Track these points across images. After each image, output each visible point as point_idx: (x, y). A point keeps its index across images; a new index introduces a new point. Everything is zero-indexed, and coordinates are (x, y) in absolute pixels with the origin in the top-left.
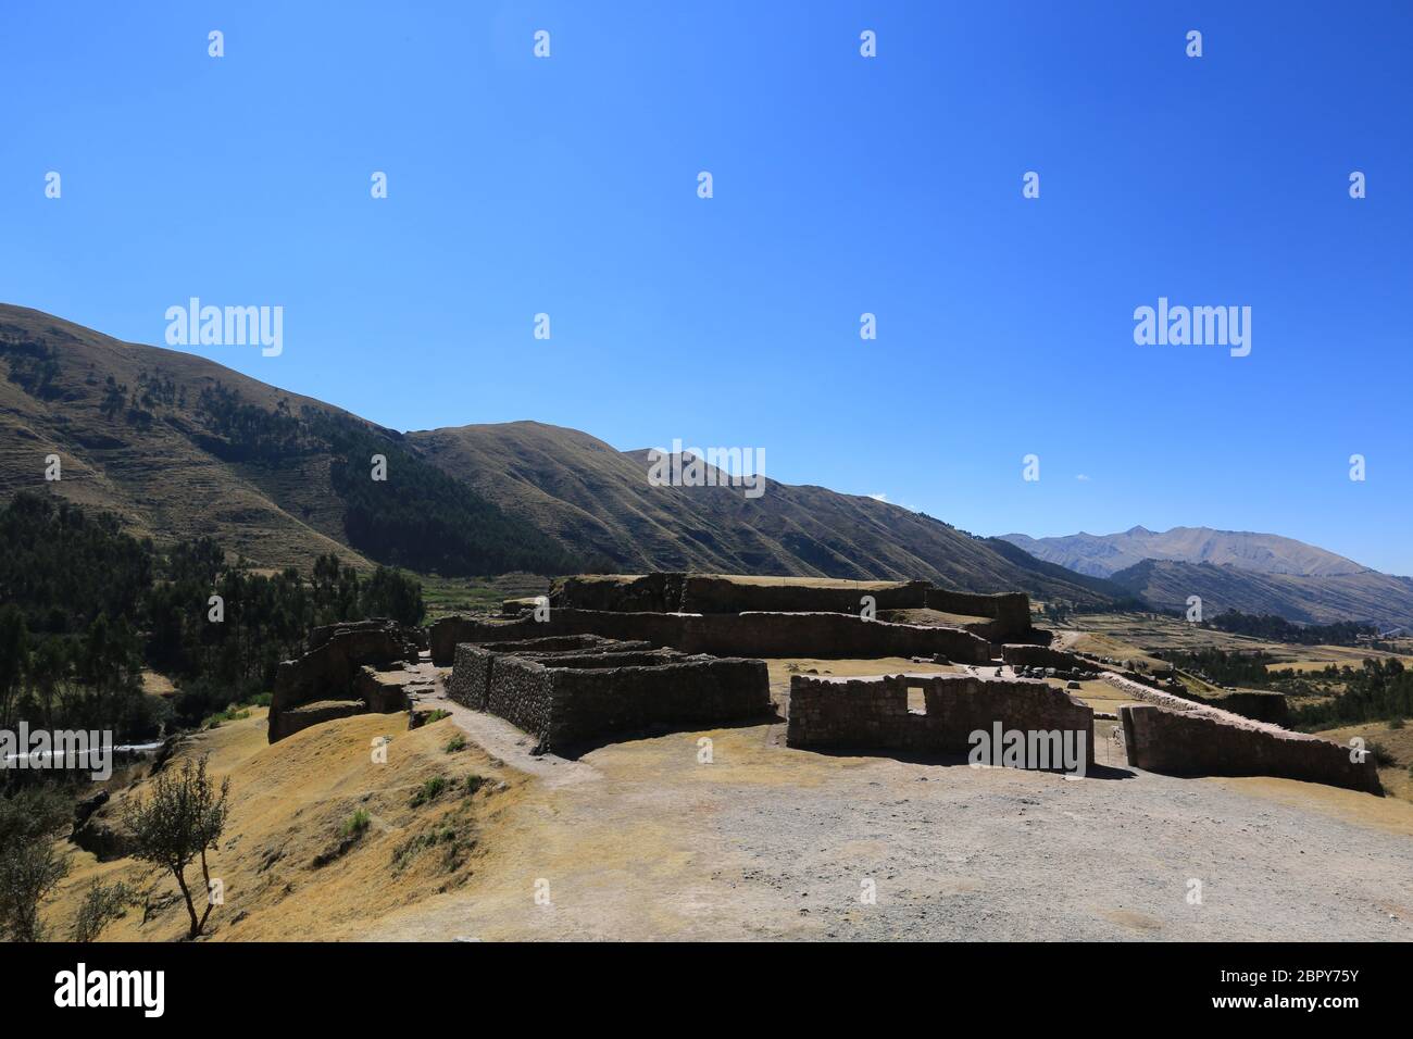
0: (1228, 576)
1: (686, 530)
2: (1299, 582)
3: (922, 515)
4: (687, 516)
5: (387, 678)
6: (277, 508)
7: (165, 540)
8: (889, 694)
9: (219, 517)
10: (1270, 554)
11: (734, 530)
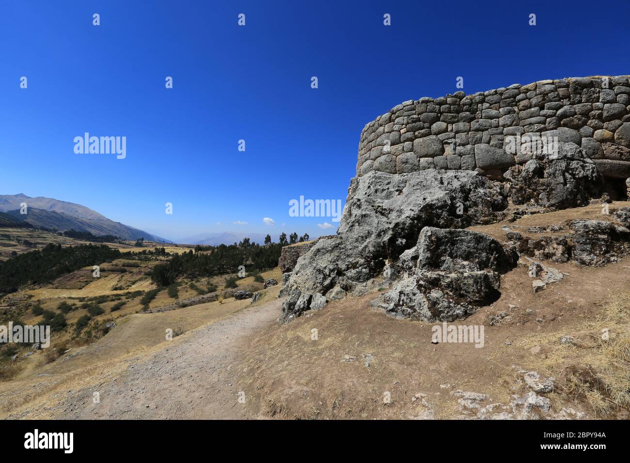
0: (63, 218)
2: (88, 221)
10: (77, 211)
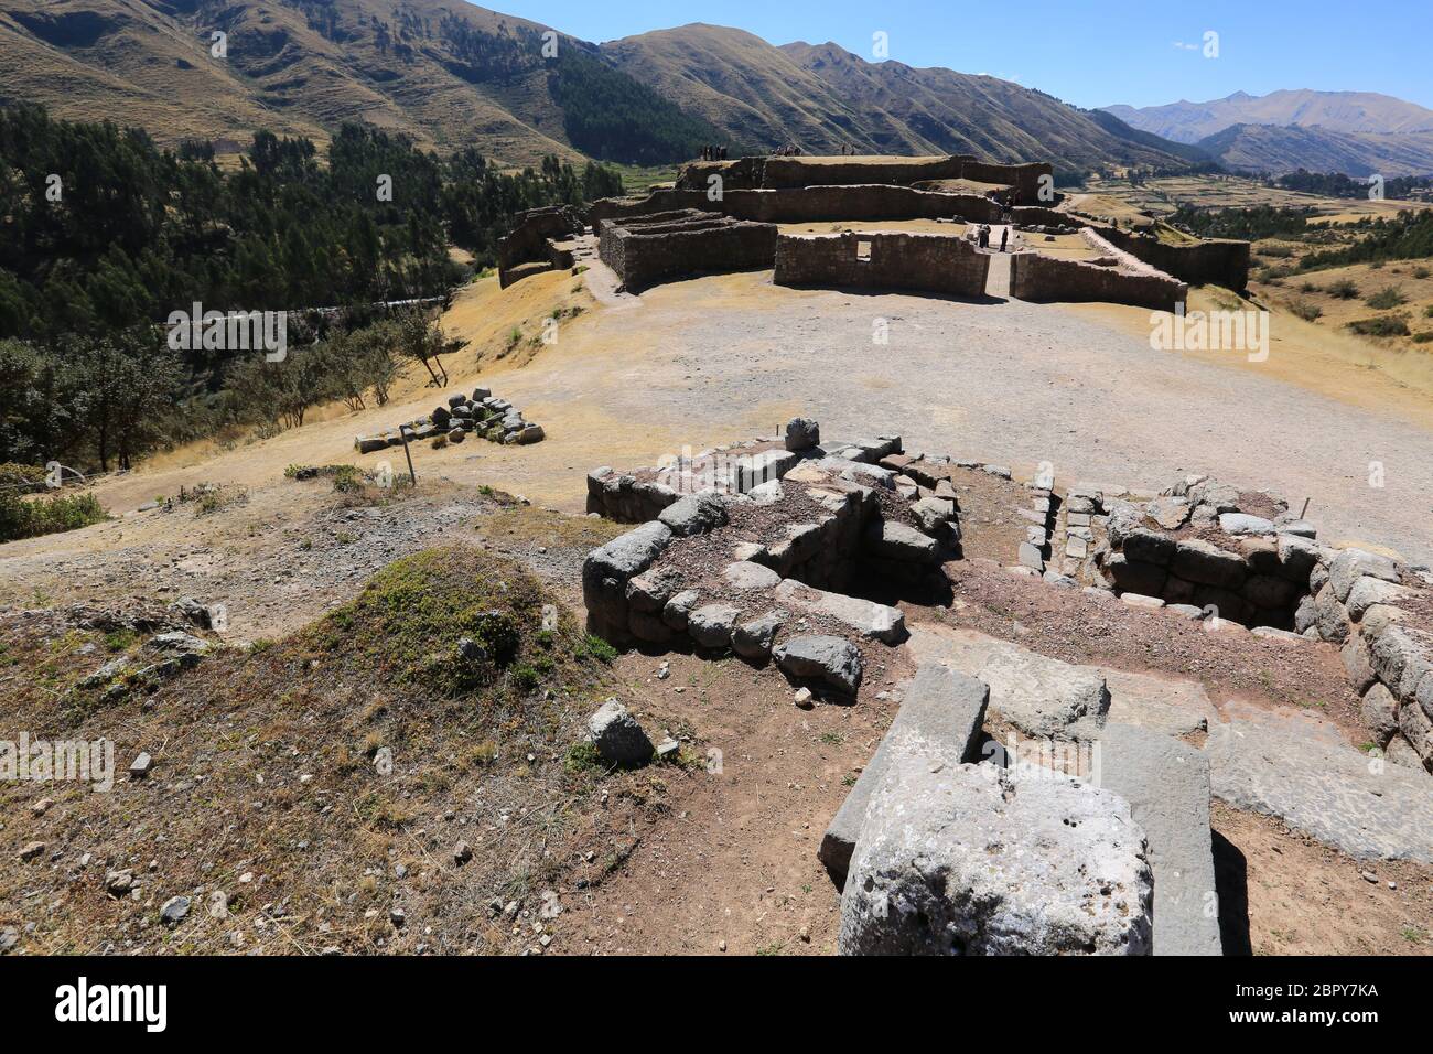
0: (1310, 137)
1: (829, 116)
2: (1380, 140)
3: (1035, 91)
4: (829, 103)
5: (561, 246)
6: (514, 119)
7: (445, 152)
8: (843, 247)
9: (477, 130)
10: (1363, 114)
11: (868, 114)
